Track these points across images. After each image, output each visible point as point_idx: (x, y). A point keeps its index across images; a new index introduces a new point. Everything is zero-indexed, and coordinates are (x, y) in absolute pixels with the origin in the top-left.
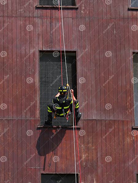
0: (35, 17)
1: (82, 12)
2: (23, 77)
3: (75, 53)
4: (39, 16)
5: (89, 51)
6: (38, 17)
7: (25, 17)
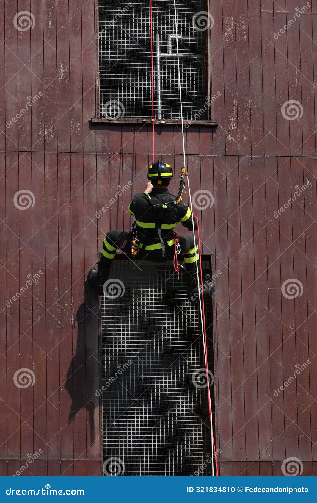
0: (90, 153)
1: (229, 137)
2: (52, 332)
3: (208, 262)
4: (100, 149)
5: (251, 255)
6: (96, 154)
7: (58, 153)
